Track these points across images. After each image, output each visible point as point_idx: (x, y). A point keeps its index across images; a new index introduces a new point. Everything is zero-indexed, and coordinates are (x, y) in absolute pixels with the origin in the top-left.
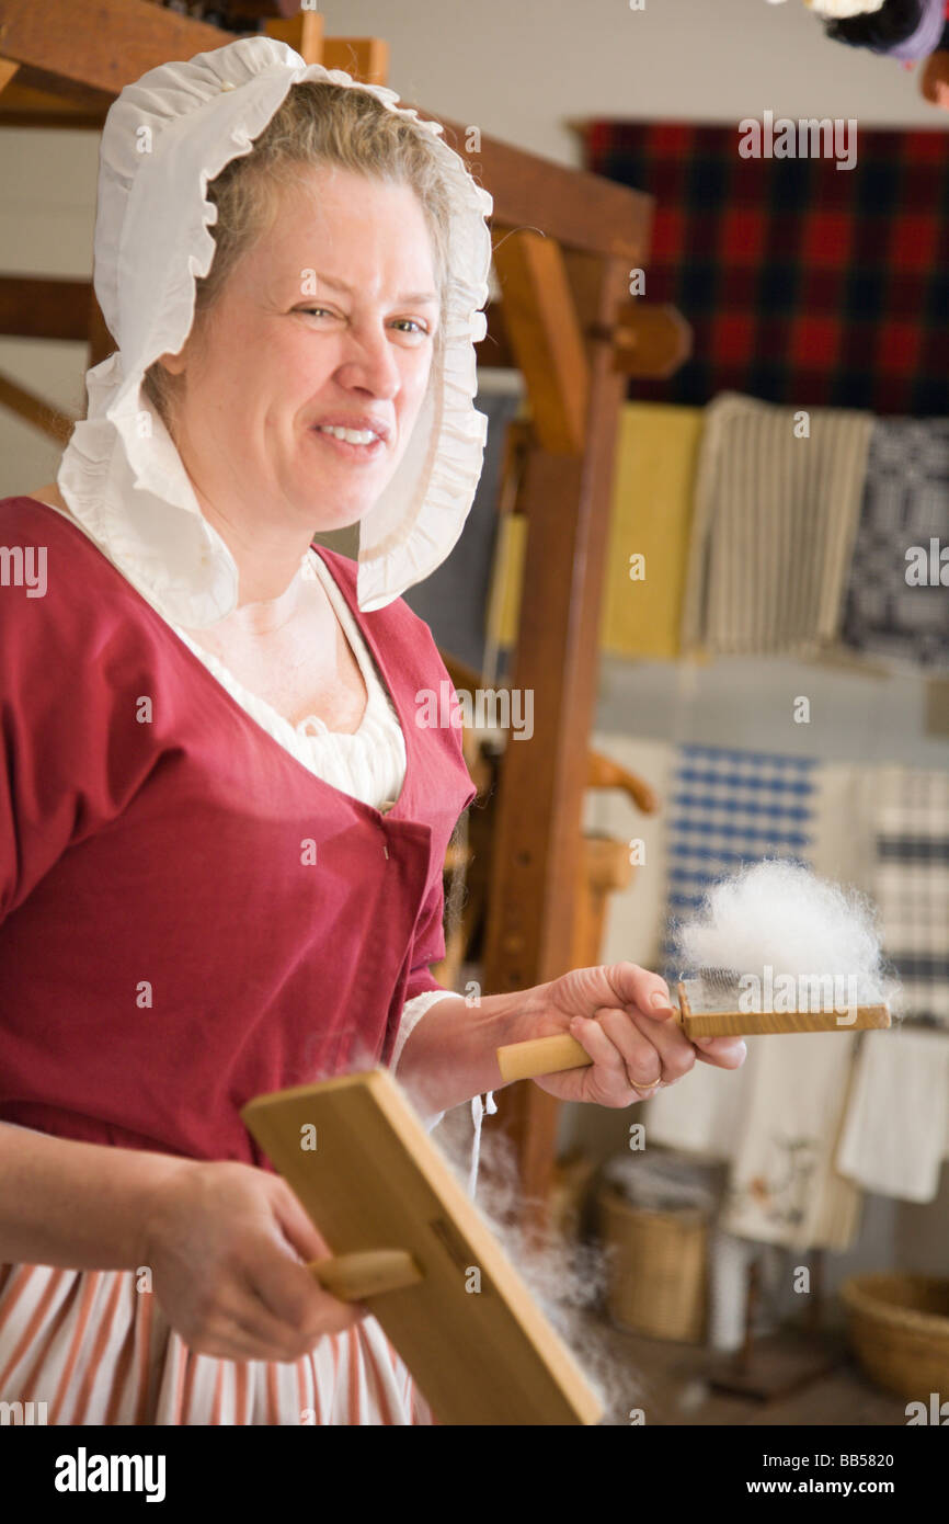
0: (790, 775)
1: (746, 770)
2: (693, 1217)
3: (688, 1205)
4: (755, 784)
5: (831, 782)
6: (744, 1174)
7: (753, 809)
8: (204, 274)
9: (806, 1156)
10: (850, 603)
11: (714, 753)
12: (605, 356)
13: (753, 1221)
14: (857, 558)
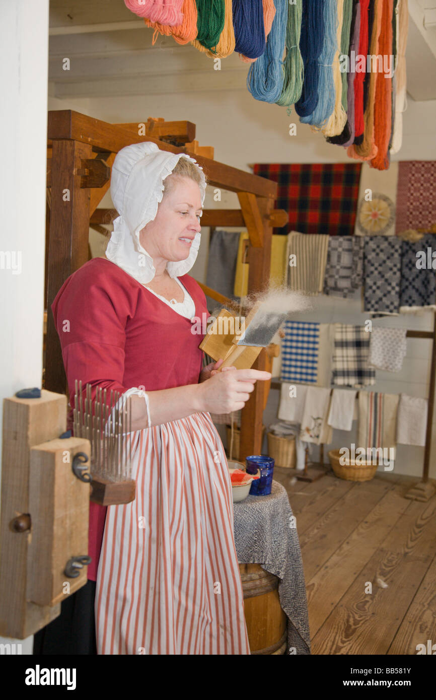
0: (312, 326)
1: (301, 326)
2: (291, 437)
3: (290, 435)
4: (303, 329)
5: (322, 328)
6: (303, 427)
7: (303, 335)
8: (160, 202)
9: (319, 421)
10: (326, 282)
11: (293, 322)
12: (268, 222)
13: (306, 438)
14: (327, 271)
